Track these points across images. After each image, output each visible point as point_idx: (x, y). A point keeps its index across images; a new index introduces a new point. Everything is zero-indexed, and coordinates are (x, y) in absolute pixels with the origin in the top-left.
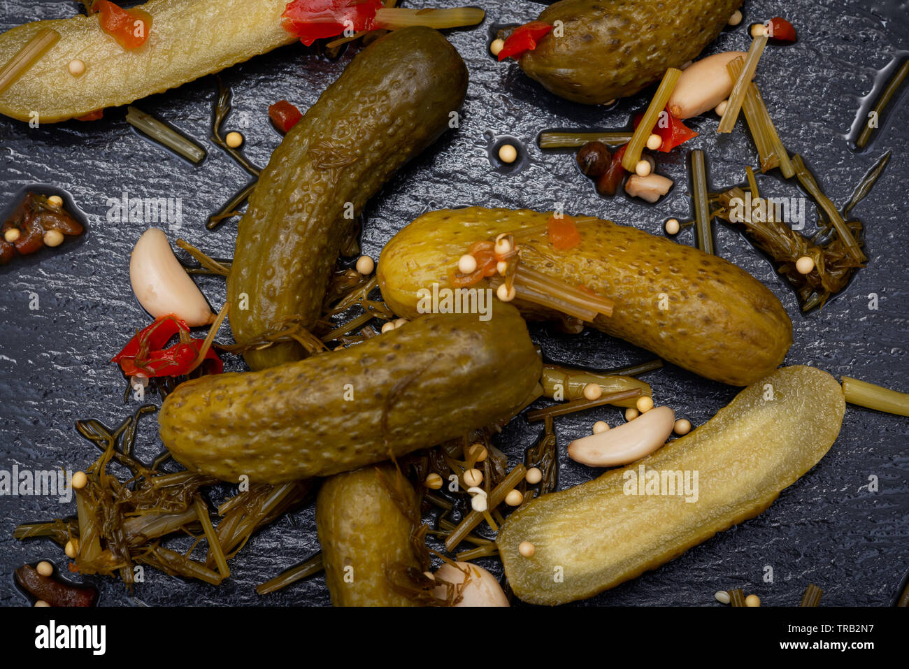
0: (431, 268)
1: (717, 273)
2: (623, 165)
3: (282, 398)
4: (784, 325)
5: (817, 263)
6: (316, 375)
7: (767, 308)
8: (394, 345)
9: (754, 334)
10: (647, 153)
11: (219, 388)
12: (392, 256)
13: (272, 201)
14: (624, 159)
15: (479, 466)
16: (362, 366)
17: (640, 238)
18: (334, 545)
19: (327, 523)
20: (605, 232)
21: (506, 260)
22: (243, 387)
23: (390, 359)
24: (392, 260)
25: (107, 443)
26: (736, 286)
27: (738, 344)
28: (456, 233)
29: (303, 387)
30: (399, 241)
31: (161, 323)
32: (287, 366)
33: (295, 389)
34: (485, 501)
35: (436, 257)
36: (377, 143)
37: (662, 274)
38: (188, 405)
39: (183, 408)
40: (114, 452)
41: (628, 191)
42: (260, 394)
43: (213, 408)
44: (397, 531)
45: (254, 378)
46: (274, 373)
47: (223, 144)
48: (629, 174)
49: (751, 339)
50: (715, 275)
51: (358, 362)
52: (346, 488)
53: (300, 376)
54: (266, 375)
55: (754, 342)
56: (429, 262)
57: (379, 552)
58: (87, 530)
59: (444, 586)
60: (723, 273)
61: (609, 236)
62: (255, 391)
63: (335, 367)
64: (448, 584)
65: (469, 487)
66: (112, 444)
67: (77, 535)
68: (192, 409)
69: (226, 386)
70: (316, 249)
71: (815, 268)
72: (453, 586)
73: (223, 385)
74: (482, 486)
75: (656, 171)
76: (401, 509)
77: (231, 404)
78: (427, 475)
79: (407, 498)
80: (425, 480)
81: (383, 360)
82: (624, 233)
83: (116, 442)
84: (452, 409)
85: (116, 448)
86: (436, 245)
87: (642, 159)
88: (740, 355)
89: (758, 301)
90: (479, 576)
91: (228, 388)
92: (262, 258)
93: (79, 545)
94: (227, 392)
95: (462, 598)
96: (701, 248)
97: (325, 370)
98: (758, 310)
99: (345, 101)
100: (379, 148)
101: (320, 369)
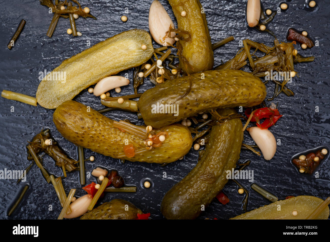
0: (175, 139)
1: (78, 136)
2: (108, 180)
3: (225, 93)
4: (56, 119)
5: (43, 143)
6: (213, 100)
7: (61, 124)
8: (187, 109)
9: (66, 115)
10: (100, 183)
11: (246, 99)
12: (187, 144)
13: (228, 164)
14: (108, 181)
15: (159, 76)
16: (198, 101)
17: (103, 150)
18: (208, 47)
19: (211, 55)
20: (115, 152)
21: (149, 138)
22: (238, 99)
23: (188, 104)
24: (187, 143)
25: (284, 88)
26: (72, 132)
27: (72, 112)
28: (166, 151)
29: (218, 96)
30: (185, 150)
31: (266, 127)
32: (223, 104)
33: (220, 96)
34: (157, 64)
35: (173, 142)
36: (192, 183)
37: (96, 136)
38: (257, 94)
39: (258, 94)
40: (282, 85)
41: (107, 171)
42: (232, 95)
43: (248, 92)
44: (187, 52)
45: (234, 101)
46: (228, 102)
47: (245, 190)
48: (106, 176)
49: (67, 113)
50: (79, 135)
51: (199, 104)
52: (204, 66)
53: (219, 100)
54: (230, 102)
55: (66, 112)
56: (175, 141)
57: (193, 44)
58: (290, 58)
59: (172, 36)
60: (76, 137)
61: (114, 151)
62: (234, 96)
63: (207, 103)
64: (170, 37)
65: (163, 68)
66: (282, 88)
67: (294, 57)
68: (255, 93)
69: (244, 99)
70: (214, 147)
71: (44, 141)
72: (169, 37)
73: (245, 100)
74: (158, 69)
75: (97, 178)
76: (186, 59)
77: (242, 93)
78: (177, 74)
79: (183, 62)
80: (177, 72)
81: (191, 104)
82: (108, 152)
83: (281, 89)
84: (168, 88)
85: (281, 86)
86: (172, 148)
87: (102, 181)
88: (71, 108)
89: (64, 127)
90: (160, 40)
91: (243, 99)
92: (231, 144)
93: (293, 53)
94: (243, 97)
95: (166, 33)
96: (82, 148)
97: (210, 102)
98: (64, 123)
99: (203, 198)
100: (192, 181)
101: (212, 102)
